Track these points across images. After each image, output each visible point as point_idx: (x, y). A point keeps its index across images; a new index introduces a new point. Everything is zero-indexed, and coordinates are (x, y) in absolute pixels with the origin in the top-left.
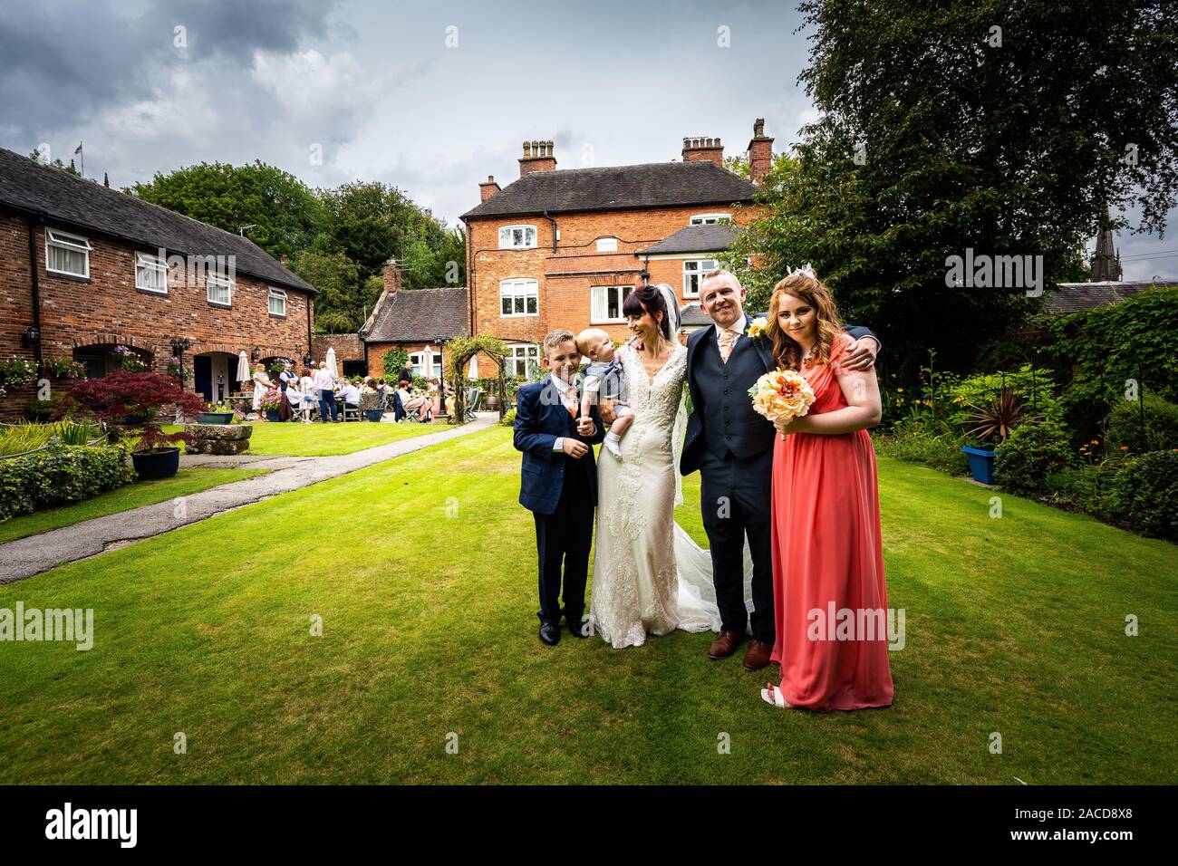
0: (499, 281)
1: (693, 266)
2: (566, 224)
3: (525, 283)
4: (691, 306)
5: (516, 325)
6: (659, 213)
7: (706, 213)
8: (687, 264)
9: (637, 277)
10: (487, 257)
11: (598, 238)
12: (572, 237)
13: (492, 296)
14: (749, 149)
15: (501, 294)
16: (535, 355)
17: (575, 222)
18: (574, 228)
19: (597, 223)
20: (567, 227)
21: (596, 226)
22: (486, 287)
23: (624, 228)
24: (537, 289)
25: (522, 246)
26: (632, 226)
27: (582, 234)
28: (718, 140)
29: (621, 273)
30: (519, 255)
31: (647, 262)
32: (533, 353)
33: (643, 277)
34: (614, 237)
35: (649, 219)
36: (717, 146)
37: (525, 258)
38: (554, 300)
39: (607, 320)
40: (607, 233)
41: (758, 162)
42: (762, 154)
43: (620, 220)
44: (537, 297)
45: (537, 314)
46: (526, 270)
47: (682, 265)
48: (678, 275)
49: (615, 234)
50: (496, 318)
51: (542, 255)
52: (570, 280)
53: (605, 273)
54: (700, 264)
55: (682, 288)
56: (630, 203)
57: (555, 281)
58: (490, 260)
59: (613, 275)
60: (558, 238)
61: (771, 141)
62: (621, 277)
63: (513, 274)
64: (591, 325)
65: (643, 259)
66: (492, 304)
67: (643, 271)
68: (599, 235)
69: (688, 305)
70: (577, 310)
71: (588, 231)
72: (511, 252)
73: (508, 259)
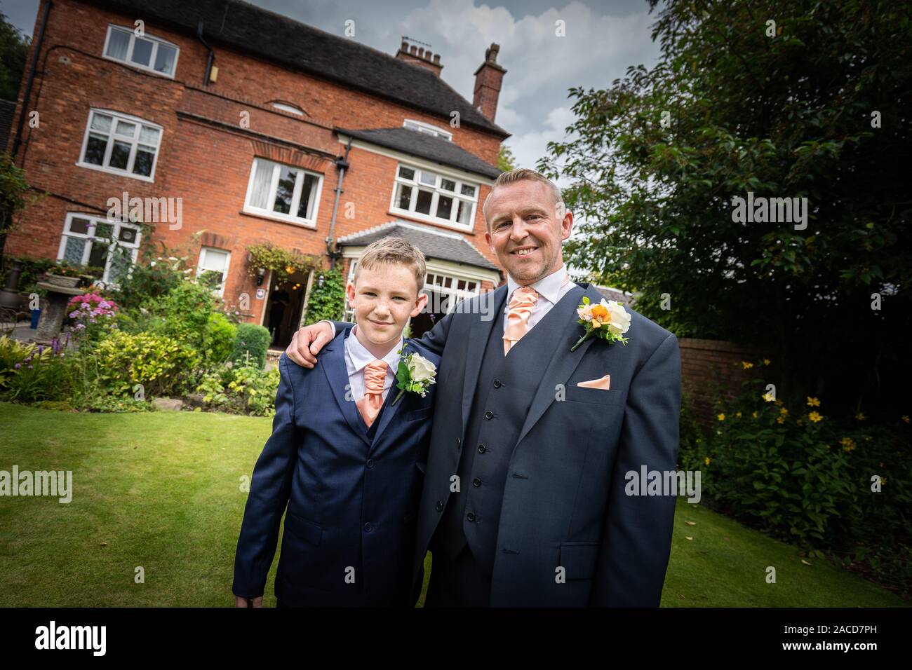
0: (88, 107)
1: (408, 174)
2: (229, 63)
3: (139, 126)
4: (398, 227)
5: (105, 185)
6: (368, 100)
7: (425, 121)
8: (401, 169)
9: (330, 164)
10: (73, 61)
11: (277, 102)
12: (236, 86)
13: (69, 127)
14: (477, 74)
15: (88, 129)
16: (132, 241)
17: (246, 66)
18: (242, 75)
19: (278, 81)
20: (229, 67)
21: (278, 85)
22: (60, 109)
23: (317, 101)
24: (159, 141)
25: (151, 68)
26: (329, 102)
27: (252, 87)
28: (437, 57)
29: (308, 151)
30: (137, 79)
31: (348, 148)
32: (127, 237)
33: (339, 167)
34: (299, 108)
35: (353, 102)
36: (436, 62)
37: (147, 87)
38: (184, 157)
39: (269, 211)
40: (290, 99)
41: (486, 89)
42: (492, 82)
43: (315, 89)
44: (157, 153)
45: (151, 179)
46: (147, 108)
47: (395, 168)
48: (388, 179)
49: (302, 105)
50: (68, 163)
51: (179, 93)
52: (223, 136)
53: (283, 143)
54: (418, 175)
55: (389, 198)
56: (332, 71)
57: (195, 128)
58: (79, 67)
59: (294, 150)
60: (214, 77)
61: (504, 72)
62: (305, 157)
63: (120, 103)
64: (242, 214)
65: (343, 141)
66: (66, 140)
67: (341, 158)
68: (278, 96)
69: (393, 224)
70: (223, 185)
71: (263, 85)
72: (124, 70)
73: (115, 79)
